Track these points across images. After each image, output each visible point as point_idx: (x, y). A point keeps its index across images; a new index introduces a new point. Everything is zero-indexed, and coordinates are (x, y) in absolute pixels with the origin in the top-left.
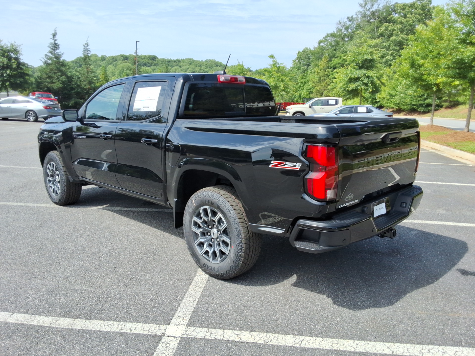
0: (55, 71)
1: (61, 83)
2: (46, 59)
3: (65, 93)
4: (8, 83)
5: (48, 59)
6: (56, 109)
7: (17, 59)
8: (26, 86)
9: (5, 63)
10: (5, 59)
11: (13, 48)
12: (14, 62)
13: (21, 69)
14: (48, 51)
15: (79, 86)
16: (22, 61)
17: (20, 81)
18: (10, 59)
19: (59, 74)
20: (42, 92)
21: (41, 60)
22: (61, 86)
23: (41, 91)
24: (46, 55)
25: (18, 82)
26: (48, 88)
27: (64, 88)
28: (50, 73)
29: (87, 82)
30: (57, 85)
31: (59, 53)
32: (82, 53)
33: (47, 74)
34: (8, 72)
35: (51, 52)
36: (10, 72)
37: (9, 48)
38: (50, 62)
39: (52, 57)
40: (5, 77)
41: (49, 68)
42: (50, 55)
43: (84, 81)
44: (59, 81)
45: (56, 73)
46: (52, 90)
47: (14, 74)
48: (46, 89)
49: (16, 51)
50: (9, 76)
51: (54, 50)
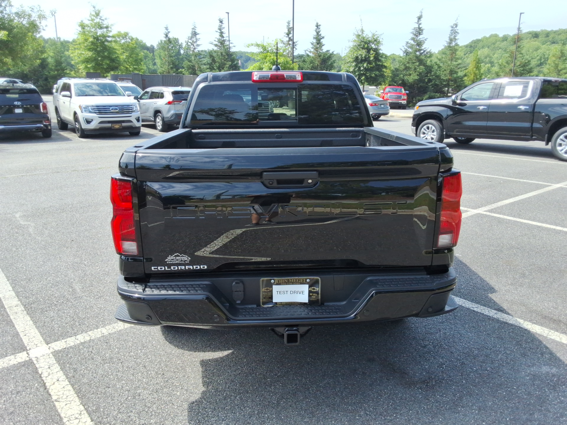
0: (413, 61)
1: (418, 75)
2: (406, 48)
3: (421, 86)
4: (364, 77)
5: (409, 47)
6: (382, 106)
7: (376, 50)
8: (381, 79)
9: (363, 56)
10: (364, 51)
11: (374, 39)
12: (372, 54)
13: (380, 61)
14: (410, 38)
15: (438, 77)
16: (381, 52)
17: (376, 75)
18: (369, 50)
19: (417, 64)
20: (395, 86)
21: (401, 49)
22: (416, 78)
23: (395, 84)
24: (407, 43)
25: (373, 75)
26: (403, 80)
27: (421, 80)
28: (408, 63)
29: (448, 72)
30: (412, 78)
31: (422, 39)
32: (449, 36)
33: (405, 65)
34: (365, 65)
35: (413, 39)
36: (367, 65)
37: (370, 39)
38: (410, 50)
39: (413, 45)
40: (362, 70)
41: (408, 57)
42: (412, 42)
43: (445, 70)
44: (415, 72)
45: (414, 63)
46: (407, 83)
47: (371, 67)
48: (400, 82)
49: (377, 41)
50: (366, 69)
51: (417, 36)
